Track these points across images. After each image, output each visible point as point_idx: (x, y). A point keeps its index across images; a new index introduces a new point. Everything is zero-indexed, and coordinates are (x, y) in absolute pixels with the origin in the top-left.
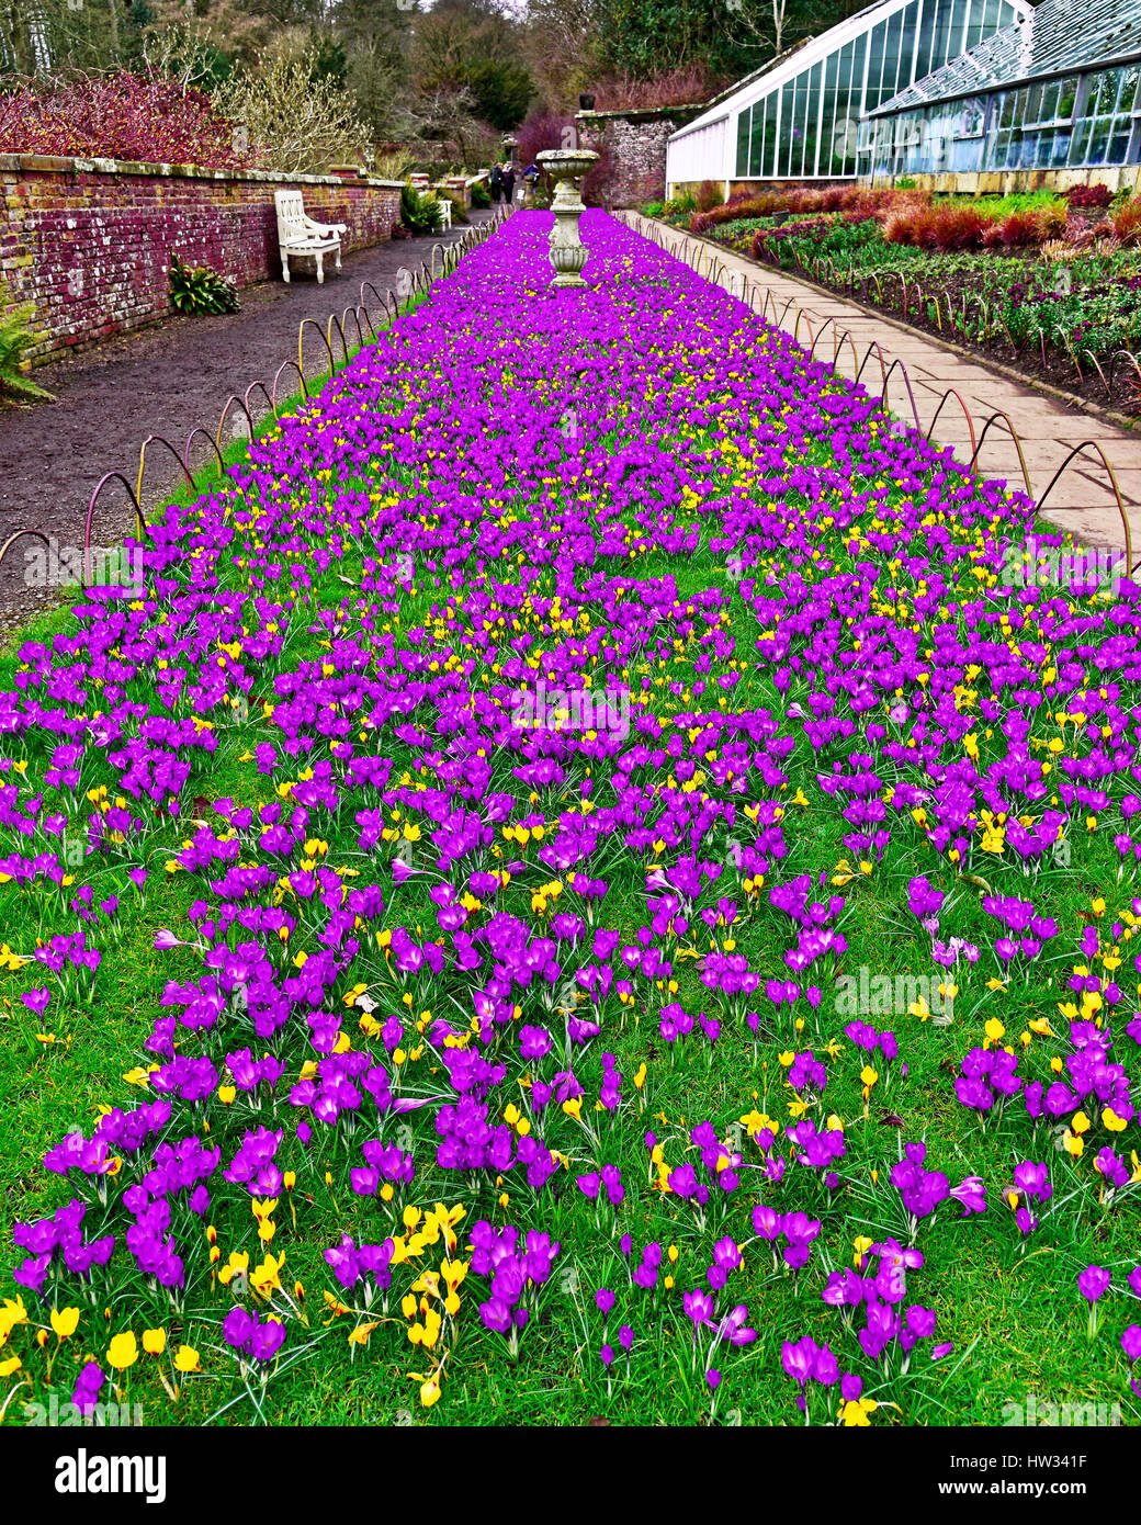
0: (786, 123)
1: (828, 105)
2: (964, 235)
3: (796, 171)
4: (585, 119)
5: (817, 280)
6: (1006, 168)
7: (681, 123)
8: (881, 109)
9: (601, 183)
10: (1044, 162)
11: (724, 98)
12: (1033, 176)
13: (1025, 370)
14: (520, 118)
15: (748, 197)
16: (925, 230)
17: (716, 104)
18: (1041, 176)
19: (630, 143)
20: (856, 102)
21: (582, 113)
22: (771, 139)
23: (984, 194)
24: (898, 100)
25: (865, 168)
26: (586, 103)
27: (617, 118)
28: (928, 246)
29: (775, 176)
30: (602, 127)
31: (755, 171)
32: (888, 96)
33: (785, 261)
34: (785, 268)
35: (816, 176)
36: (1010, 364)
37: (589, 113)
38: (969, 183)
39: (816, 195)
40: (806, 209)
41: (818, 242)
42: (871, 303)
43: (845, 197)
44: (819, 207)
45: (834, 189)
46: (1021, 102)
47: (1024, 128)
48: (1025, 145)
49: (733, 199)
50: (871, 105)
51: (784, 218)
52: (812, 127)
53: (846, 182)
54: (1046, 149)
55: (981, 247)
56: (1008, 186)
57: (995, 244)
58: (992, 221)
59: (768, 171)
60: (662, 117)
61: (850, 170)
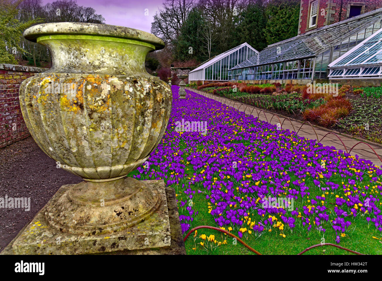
0: (214, 71)
1: (222, 68)
2: (257, 91)
3: (217, 79)
4: (172, 69)
5: (229, 98)
6: (259, 79)
7: (191, 70)
8: (232, 69)
9: (175, 81)
10: (267, 78)
11: (200, 66)
12: (265, 81)
13: (278, 113)
14: (156, 68)
15: (208, 84)
16: (249, 90)
17: (198, 67)
18: (267, 81)
19: (181, 73)
20: (227, 67)
21: (171, 68)
22: (211, 73)
23: (255, 84)
24: (235, 67)
25: (230, 79)
26: (172, 66)
27: (179, 69)
28: (250, 92)
29: (213, 80)
30: (176, 70)
31: (209, 79)
32: (233, 66)
33: (221, 95)
34: (221, 96)
35: (220, 80)
36: (275, 112)
37: (173, 68)
38: (252, 82)
39: (222, 83)
40: (220, 86)
41: (228, 92)
42: (242, 102)
43: (228, 84)
44: (223, 86)
45: (226, 82)
46: (261, 68)
47: (262, 73)
48: (263, 76)
49: (205, 84)
50: (230, 68)
51: (217, 87)
52: (219, 71)
53: (226, 81)
54: (267, 76)
55: (260, 93)
56: (260, 82)
57: (263, 92)
58: (262, 88)
59: (211, 79)
60: (187, 69)
61: (227, 79)
